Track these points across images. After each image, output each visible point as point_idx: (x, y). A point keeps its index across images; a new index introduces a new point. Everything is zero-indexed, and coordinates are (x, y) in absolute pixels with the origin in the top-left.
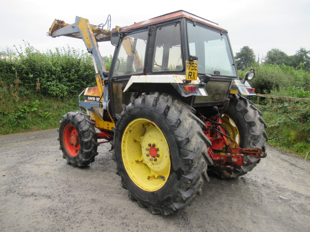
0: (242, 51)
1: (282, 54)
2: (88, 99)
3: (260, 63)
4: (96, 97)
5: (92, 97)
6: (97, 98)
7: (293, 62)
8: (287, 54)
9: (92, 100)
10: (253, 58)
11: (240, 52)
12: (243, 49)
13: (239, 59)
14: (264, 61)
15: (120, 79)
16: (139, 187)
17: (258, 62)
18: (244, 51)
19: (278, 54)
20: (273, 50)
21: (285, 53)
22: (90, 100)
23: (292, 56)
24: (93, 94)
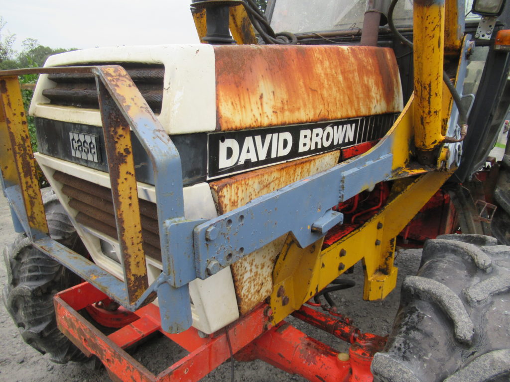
2: (223, 161)
4: (295, 129)
5: (263, 132)
6: (303, 133)
9: (269, 160)
22: (248, 163)
24: (282, 110)
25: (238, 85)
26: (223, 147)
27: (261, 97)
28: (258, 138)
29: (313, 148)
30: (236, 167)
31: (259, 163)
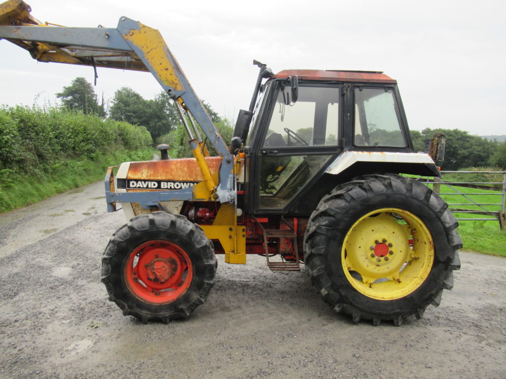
0: (74, 85)
1: (137, 96)
2: (131, 185)
3: (105, 107)
4: (159, 182)
5: (145, 181)
6: (162, 183)
7: (153, 110)
8: (143, 98)
9: (147, 187)
10: (94, 98)
11: (71, 85)
12: (76, 81)
13: (70, 98)
14: (112, 105)
15: (285, 153)
16: (377, 299)
17: (103, 105)
18: (78, 85)
19: (132, 96)
20: (125, 89)
21: (141, 96)
22: (139, 187)
23: (151, 101)
24: (150, 176)
25: (135, 170)
26: (131, 183)
27: (142, 173)
28: (143, 182)
29: (169, 187)
30: (135, 187)
31: (143, 188)
